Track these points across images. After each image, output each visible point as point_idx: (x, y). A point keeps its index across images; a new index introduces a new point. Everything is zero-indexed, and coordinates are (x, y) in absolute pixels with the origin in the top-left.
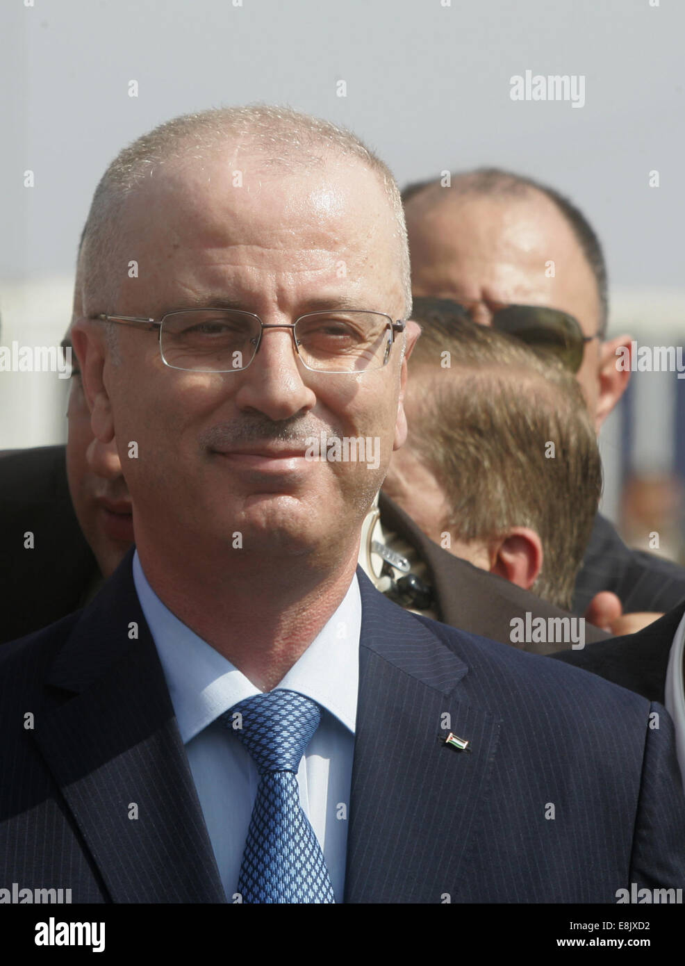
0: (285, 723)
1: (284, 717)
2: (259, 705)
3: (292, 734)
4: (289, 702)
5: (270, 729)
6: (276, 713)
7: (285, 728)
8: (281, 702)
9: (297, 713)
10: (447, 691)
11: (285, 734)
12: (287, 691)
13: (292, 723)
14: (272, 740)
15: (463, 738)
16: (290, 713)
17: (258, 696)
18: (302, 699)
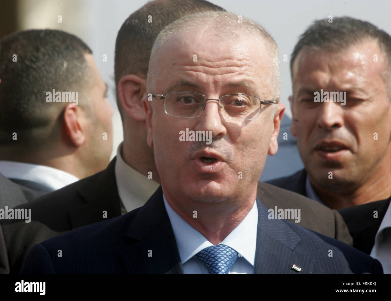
0: (223, 258)
1: (222, 256)
2: (212, 250)
3: (225, 263)
4: (225, 250)
5: (216, 260)
6: (219, 253)
7: (223, 260)
8: (222, 249)
9: (228, 254)
10: (292, 248)
11: (222, 262)
12: (224, 245)
13: (225, 258)
14: (217, 265)
15: (299, 267)
16: (225, 254)
17: (212, 246)
18: (230, 249)
